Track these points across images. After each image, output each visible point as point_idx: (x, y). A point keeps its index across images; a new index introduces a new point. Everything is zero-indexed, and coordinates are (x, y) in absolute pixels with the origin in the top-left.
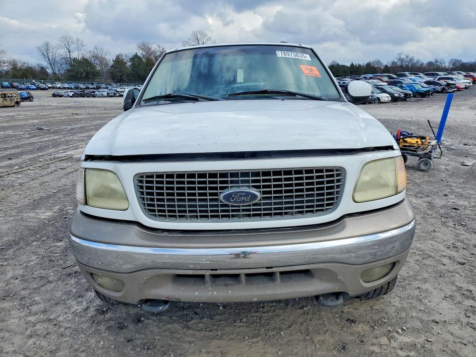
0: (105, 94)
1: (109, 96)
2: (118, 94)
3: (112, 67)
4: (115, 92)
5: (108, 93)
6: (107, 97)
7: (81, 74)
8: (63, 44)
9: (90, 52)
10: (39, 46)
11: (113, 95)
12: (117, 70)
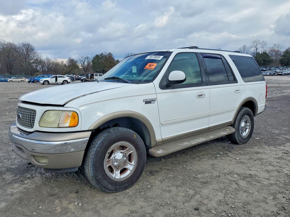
0: (268, 74)
1: (270, 75)
2: (276, 74)
3: (283, 56)
4: (275, 72)
5: (270, 73)
6: (269, 76)
7: (260, 62)
8: (253, 45)
9: (270, 48)
10: (240, 48)
11: (273, 74)
12: (286, 58)
